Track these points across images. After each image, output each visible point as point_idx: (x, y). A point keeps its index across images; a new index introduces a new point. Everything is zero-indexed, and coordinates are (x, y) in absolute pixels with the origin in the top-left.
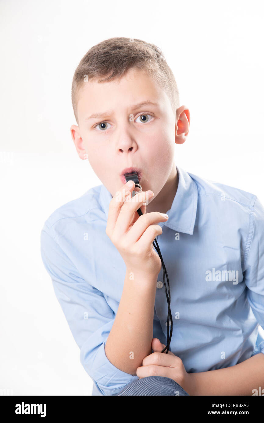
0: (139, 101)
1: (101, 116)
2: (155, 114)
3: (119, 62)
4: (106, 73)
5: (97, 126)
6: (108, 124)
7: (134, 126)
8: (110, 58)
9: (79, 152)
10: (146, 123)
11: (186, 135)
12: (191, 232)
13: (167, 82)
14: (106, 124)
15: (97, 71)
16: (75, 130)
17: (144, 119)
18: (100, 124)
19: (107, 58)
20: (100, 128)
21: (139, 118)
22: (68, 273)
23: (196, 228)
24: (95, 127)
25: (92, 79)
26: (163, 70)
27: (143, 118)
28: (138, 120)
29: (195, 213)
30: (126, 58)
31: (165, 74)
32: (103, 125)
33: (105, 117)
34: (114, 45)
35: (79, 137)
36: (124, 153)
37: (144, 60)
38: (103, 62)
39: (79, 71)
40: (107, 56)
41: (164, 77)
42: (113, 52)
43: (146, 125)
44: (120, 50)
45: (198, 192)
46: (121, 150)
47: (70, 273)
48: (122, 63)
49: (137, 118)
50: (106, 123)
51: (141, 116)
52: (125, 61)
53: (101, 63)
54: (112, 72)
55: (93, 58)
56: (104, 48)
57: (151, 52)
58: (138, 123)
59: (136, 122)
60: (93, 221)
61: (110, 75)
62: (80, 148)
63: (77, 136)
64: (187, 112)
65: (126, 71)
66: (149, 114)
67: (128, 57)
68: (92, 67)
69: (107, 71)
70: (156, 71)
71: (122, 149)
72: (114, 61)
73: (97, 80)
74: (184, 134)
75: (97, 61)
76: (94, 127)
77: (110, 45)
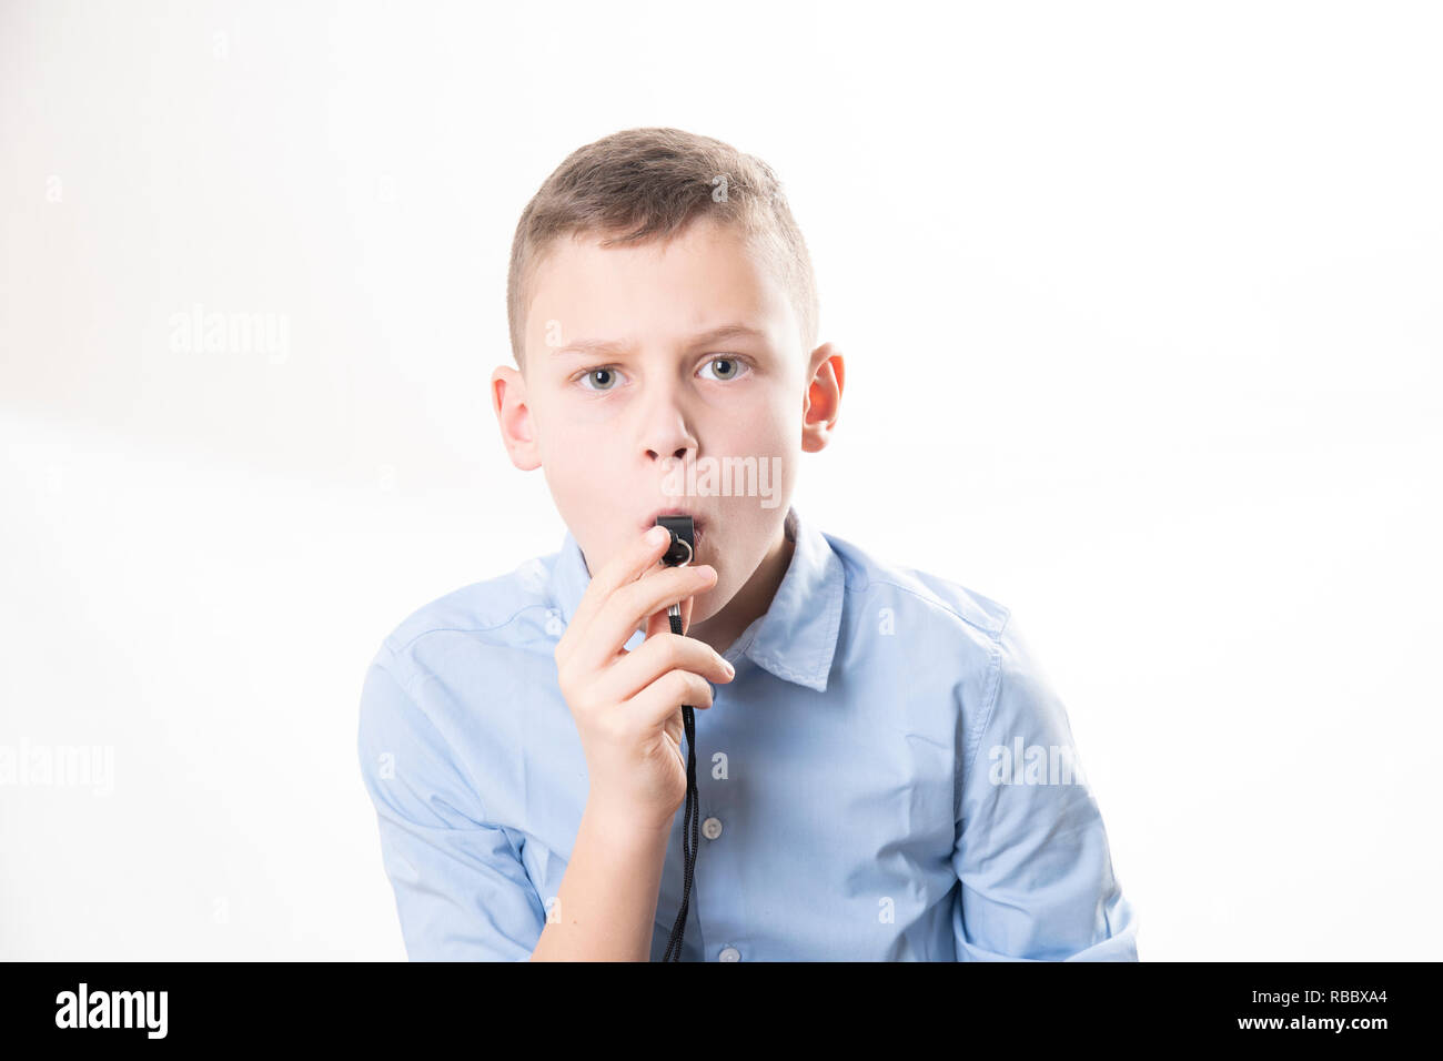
0: (715, 322)
1: (600, 349)
2: (758, 360)
3: (666, 195)
4: (625, 220)
5: (583, 375)
6: (617, 374)
7: (693, 386)
8: (643, 180)
9: (511, 448)
10: (726, 382)
11: (829, 428)
12: (820, 682)
13: (793, 267)
14: (610, 374)
15: (602, 211)
16: (505, 379)
17: (725, 368)
18: (593, 372)
19: (630, 179)
20: (593, 384)
21: (709, 366)
22: (427, 797)
23: (836, 675)
24: (578, 379)
25: (585, 233)
26: (786, 233)
27: (719, 365)
28: (707, 372)
29: (835, 637)
30: (687, 186)
31: (790, 245)
32: (603, 376)
33: (610, 355)
34: (652, 146)
35: (517, 403)
36: (658, 460)
37: (739, 197)
38: (621, 189)
39: (545, 210)
40: (632, 173)
41: (787, 252)
42: (652, 164)
43: (728, 386)
44: (672, 162)
45: (846, 581)
46: (651, 454)
47: (434, 798)
48: (675, 200)
49: (705, 365)
50: (612, 370)
51: (715, 360)
52: (687, 192)
53: (615, 192)
54: (643, 222)
55: (589, 178)
56: (623, 152)
57: (758, 177)
58: (706, 380)
59: (699, 377)
60: (528, 643)
61: (637, 229)
62: (514, 434)
63: (511, 401)
64: (837, 362)
65: (686, 223)
66: (740, 359)
67: (692, 184)
68: (588, 200)
69: (630, 215)
70: (765, 232)
71: (654, 450)
72: (652, 189)
73: (599, 240)
74: (824, 424)
75: (602, 187)
76: (574, 379)
77: (642, 144)
